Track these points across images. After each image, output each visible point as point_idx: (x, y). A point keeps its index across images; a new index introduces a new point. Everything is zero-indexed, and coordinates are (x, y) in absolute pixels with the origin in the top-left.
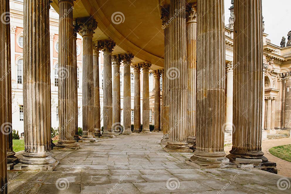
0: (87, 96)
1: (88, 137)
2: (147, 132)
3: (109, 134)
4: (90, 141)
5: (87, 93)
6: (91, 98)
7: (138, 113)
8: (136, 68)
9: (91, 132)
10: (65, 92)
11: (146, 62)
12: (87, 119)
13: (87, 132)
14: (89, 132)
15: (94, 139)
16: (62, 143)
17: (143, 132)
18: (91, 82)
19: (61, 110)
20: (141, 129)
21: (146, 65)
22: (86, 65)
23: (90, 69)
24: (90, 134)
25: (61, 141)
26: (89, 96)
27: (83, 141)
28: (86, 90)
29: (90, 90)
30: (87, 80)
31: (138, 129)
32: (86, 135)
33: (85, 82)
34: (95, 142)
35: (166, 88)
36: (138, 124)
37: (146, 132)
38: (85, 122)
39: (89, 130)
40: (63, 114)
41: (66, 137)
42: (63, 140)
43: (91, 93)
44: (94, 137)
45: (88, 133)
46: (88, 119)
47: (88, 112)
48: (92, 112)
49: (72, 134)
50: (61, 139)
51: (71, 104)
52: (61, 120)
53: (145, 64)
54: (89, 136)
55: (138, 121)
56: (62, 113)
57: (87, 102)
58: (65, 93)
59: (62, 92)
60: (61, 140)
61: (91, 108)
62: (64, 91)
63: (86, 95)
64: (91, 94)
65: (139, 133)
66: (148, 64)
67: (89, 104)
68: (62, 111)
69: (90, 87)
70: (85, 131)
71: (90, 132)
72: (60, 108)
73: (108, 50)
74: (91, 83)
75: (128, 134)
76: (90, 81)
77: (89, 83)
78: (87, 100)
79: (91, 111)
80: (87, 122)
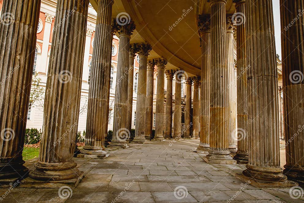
0: (97, 84)
1: (95, 149)
2: (161, 140)
3: (120, 143)
4: (98, 156)
5: (98, 79)
6: (104, 86)
7: (150, 116)
8: (150, 64)
9: (100, 140)
10: (66, 60)
11: (162, 59)
12: (94, 120)
13: (93, 140)
14: (97, 140)
15: (104, 152)
16: (46, 170)
17: (155, 139)
18: (106, 63)
19: (51, 96)
20: (152, 135)
21: (162, 62)
22: (101, 39)
23: (106, 45)
24: (98, 144)
25: (44, 165)
26: (101, 85)
27: (85, 155)
28: (97, 74)
29: (104, 75)
30: (100, 60)
31: (149, 136)
32: (91, 145)
33: (96, 63)
34: (105, 157)
35: (215, 81)
36: (149, 129)
37: (159, 139)
38: (91, 124)
39: (97, 138)
40: (56, 105)
41: (55, 155)
42: (47, 163)
43: (105, 79)
44: (103, 150)
45: (94, 142)
46: (97, 120)
47: (97, 108)
48: (103, 109)
49: (70, 149)
50: (44, 159)
51: (75, 87)
52: (49, 117)
53: (161, 60)
54: (95, 147)
55: (149, 125)
56: (54, 103)
57: (96, 93)
58: (65, 63)
59: (59, 60)
60: (44, 163)
61: (103, 103)
62: (63, 59)
63: (97, 82)
64: (105, 81)
65: (151, 140)
66: (164, 61)
67: (99, 96)
68: (54, 99)
69: (104, 70)
70: (90, 140)
71: (98, 142)
72: (49, 91)
73: (127, 31)
74: (106, 65)
75: (141, 143)
76: (104, 62)
77: (103, 64)
78: (98, 90)
79: (102, 107)
80: (94, 124)
